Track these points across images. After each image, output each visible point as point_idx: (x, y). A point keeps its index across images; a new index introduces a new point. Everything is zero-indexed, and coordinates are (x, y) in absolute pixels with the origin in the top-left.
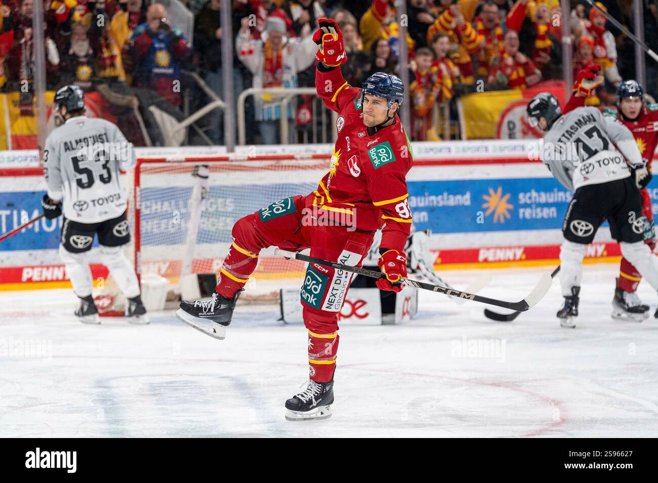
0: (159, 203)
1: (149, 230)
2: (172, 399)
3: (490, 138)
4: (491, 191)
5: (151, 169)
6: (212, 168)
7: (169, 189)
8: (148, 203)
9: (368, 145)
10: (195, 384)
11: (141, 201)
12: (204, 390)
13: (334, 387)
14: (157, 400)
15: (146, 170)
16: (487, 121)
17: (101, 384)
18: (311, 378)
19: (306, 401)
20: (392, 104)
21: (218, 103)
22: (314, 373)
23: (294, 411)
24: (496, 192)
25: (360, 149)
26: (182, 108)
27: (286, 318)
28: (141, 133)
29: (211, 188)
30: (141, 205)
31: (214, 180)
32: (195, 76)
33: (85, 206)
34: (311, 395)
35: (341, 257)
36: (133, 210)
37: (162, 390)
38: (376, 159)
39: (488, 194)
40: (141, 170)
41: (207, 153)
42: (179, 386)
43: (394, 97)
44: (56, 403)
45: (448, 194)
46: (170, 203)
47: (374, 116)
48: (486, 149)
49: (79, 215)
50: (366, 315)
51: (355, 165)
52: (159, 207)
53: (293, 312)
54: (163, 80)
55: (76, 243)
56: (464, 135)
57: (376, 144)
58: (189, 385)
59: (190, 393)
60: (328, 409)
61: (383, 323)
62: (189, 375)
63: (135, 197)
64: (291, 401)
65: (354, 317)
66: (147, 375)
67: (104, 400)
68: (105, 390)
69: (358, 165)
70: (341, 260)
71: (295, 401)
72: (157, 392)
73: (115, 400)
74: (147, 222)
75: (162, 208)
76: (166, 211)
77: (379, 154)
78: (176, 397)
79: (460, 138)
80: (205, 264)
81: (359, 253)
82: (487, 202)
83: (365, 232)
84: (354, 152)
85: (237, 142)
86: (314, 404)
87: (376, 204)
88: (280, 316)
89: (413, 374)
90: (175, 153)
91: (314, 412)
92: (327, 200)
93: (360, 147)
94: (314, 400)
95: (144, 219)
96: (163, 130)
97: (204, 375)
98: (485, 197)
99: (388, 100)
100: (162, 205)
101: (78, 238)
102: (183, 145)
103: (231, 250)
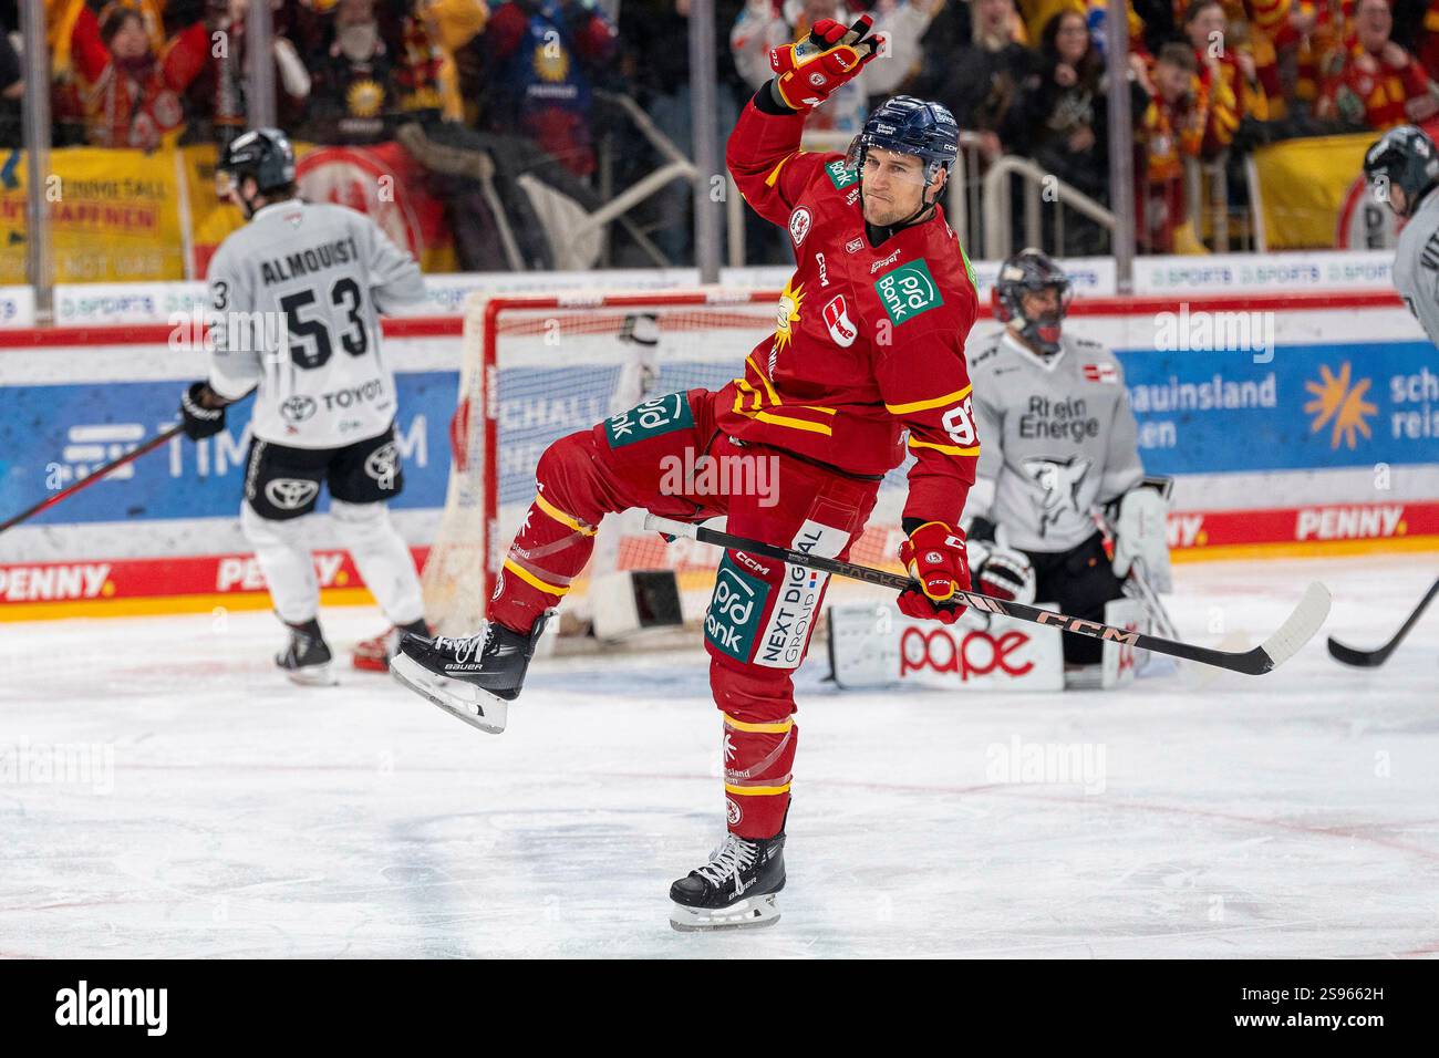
0: (542, 405)
1: (519, 469)
2: (573, 867)
3: (1323, 247)
4: (1326, 373)
5: (524, 324)
6: (668, 320)
7: (563, 370)
8: (516, 405)
9: (874, 270)
10: (627, 833)
11: (499, 400)
12: (648, 846)
13: (785, 850)
14: (535, 870)
15: (510, 327)
16: (1315, 206)
17: (404, 831)
18: (731, 828)
19: (721, 883)
20: (936, 172)
21: (680, 167)
22: (738, 816)
23: (691, 908)
24: (1336, 373)
25: (852, 278)
26: (595, 180)
27: (841, 674)
28: (499, 238)
29: (663, 369)
30: (498, 410)
31: (670, 351)
32: (628, 103)
33: (307, 410)
34: (731, 869)
35: (799, 538)
36: (481, 420)
37: (548, 846)
38: (895, 302)
39: (1320, 381)
40: (500, 326)
41: (654, 286)
42: (587, 837)
43: (939, 155)
44: (299, 878)
45: (1224, 382)
46: (567, 404)
47: (891, 202)
48: (1314, 272)
49: (292, 430)
50: (1028, 667)
51: (844, 319)
52: (541, 413)
53: (856, 662)
54: (551, 113)
55: (280, 497)
56: (1261, 242)
57: (892, 267)
58: (613, 833)
59: (613, 853)
60: (772, 904)
61: (1068, 687)
62: (612, 811)
63: (485, 390)
64: (684, 883)
65: (998, 671)
66: (514, 812)
67: (410, 870)
68: (415, 846)
69: (852, 319)
70: (800, 545)
71: (694, 884)
72: (536, 851)
73: (438, 870)
74: (513, 449)
75: (547, 417)
76: (559, 423)
77: (904, 290)
78: (584, 863)
79: (1251, 247)
80: (650, 547)
81: (842, 527)
82: (1315, 398)
83: (860, 476)
84: (837, 287)
85: (725, 260)
86: (739, 892)
87: (895, 409)
88: (826, 671)
89: (1142, 807)
90: (578, 286)
91: (739, 910)
92: (770, 400)
93: (853, 276)
94: (738, 882)
95: (507, 442)
96: (550, 233)
97: (648, 810)
98: (1312, 387)
99: (926, 162)
100: (549, 408)
101: (286, 486)
102: (597, 266)
103: (531, 513)
